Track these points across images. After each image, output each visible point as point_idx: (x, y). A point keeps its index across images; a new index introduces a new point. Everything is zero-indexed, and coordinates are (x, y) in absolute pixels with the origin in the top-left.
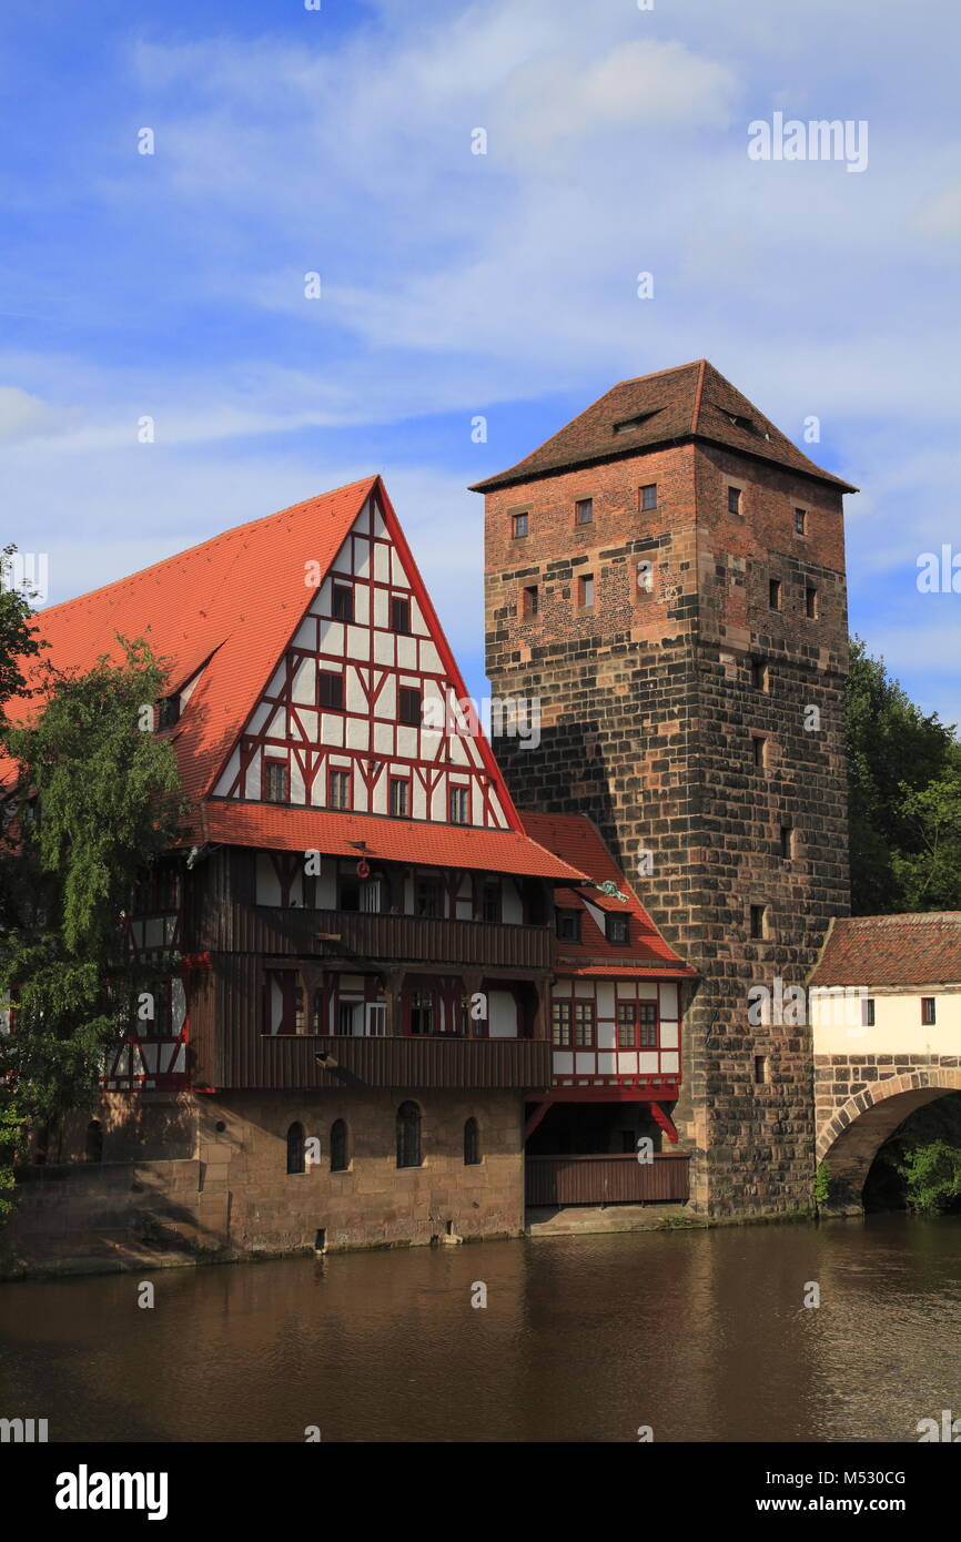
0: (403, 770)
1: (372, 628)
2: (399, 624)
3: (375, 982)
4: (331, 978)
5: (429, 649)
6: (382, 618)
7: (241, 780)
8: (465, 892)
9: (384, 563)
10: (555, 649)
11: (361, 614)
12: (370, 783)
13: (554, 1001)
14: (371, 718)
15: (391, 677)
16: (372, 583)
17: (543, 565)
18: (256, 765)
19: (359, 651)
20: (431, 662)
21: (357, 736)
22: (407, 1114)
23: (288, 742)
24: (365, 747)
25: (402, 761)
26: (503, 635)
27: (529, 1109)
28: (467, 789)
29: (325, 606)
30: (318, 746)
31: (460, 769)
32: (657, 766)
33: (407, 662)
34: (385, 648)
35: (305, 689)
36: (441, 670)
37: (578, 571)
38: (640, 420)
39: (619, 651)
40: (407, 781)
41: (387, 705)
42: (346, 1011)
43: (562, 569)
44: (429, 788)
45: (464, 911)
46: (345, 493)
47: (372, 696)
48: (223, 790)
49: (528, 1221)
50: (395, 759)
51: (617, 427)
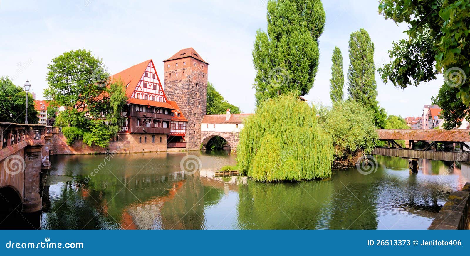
0: (154, 95)
1: (150, 78)
2: (154, 78)
3: (150, 121)
4: (145, 120)
5: (157, 81)
6: (152, 77)
7: (134, 96)
8: (161, 110)
9: (152, 70)
10: (172, 81)
11: (149, 76)
12: (150, 96)
13: (171, 124)
14: (150, 89)
15: (153, 84)
16: (150, 72)
17: (171, 71)
18: (136, 94)
19: (149, 80)
20: (158, 82)
21: (148, 91)
22: (153, 136)
23: (140, 91)
24: (149, 92)
25: (154, 94)
26: (166, 79)
27: (168, 136)
28: (161, 98)
29: (144, 75)
30: (143, 92)
31: (161, 95)
32: (184, 96)
33: (155, 82)
34: (152, 80)
35: (142, 85)
36: (159, 83)
37: (176, 72)
38: (184, 54)
39: (180, 82)
40: (154, 96)
41: (152, 87)
42: (146, 124)
43: (174, 72)
44: (157, 97)
45: (161, 112)
46: (147, 61)
47: (150, 86)
48: (132, 97)
49: (167, 149)
50: (153, 94)
51: (181, 55)
